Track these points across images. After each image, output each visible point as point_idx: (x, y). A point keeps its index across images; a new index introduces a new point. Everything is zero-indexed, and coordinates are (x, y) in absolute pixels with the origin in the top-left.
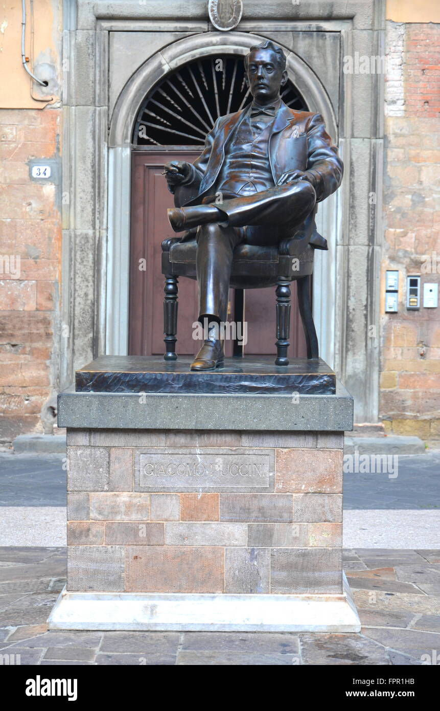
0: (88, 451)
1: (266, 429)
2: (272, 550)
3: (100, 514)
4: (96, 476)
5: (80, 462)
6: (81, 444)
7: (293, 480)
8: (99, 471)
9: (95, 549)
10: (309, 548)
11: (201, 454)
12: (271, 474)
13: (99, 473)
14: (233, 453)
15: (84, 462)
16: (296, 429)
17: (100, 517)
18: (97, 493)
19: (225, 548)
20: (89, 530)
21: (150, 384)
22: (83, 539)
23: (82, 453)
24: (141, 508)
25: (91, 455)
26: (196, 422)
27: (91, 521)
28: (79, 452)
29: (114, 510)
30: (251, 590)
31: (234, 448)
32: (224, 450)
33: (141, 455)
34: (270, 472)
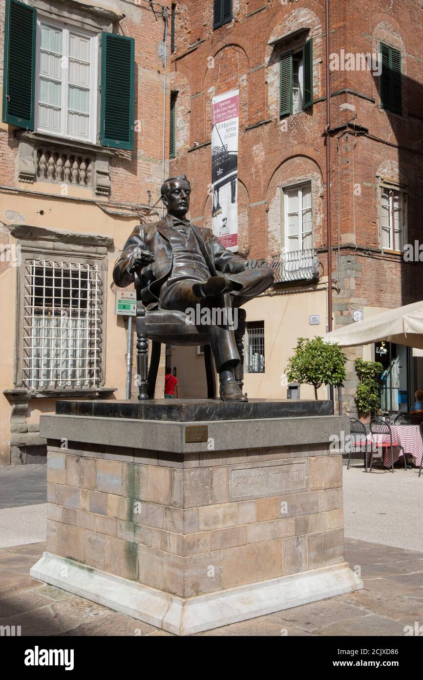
0: (198, 472)
1: (307, 443)
2: (308, 536)
3: (207, 525)
4: (204, 493)
5: (192, 482)
6: (193, 466)
7: (318, 480)
8: (205, 488)
9: (203, 557)
10: (328, 531)
11: (267, 467)
12: (307, 477)
13: (206, 490)
14: (286, 463)
15: (195, 481)
16: (323, 442)
17: (207, 528)
18: (204, 507)
19: (282, 539)
20: (199, 540)
21: (232, 412)
22: (195, 549)
23: (194, 474)
24: (233, 516)
25: (200, 474)
26: (269, 442)
27: (201, 532)
28: (192, 473)
29: (216, 520)
30: (298, 570)
31: (286, 460)
32: (280, 461)
33: (232, 471)
34: (306, 476)
